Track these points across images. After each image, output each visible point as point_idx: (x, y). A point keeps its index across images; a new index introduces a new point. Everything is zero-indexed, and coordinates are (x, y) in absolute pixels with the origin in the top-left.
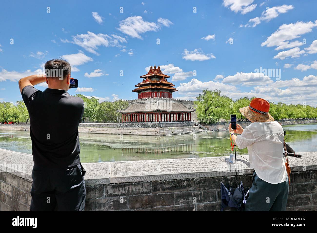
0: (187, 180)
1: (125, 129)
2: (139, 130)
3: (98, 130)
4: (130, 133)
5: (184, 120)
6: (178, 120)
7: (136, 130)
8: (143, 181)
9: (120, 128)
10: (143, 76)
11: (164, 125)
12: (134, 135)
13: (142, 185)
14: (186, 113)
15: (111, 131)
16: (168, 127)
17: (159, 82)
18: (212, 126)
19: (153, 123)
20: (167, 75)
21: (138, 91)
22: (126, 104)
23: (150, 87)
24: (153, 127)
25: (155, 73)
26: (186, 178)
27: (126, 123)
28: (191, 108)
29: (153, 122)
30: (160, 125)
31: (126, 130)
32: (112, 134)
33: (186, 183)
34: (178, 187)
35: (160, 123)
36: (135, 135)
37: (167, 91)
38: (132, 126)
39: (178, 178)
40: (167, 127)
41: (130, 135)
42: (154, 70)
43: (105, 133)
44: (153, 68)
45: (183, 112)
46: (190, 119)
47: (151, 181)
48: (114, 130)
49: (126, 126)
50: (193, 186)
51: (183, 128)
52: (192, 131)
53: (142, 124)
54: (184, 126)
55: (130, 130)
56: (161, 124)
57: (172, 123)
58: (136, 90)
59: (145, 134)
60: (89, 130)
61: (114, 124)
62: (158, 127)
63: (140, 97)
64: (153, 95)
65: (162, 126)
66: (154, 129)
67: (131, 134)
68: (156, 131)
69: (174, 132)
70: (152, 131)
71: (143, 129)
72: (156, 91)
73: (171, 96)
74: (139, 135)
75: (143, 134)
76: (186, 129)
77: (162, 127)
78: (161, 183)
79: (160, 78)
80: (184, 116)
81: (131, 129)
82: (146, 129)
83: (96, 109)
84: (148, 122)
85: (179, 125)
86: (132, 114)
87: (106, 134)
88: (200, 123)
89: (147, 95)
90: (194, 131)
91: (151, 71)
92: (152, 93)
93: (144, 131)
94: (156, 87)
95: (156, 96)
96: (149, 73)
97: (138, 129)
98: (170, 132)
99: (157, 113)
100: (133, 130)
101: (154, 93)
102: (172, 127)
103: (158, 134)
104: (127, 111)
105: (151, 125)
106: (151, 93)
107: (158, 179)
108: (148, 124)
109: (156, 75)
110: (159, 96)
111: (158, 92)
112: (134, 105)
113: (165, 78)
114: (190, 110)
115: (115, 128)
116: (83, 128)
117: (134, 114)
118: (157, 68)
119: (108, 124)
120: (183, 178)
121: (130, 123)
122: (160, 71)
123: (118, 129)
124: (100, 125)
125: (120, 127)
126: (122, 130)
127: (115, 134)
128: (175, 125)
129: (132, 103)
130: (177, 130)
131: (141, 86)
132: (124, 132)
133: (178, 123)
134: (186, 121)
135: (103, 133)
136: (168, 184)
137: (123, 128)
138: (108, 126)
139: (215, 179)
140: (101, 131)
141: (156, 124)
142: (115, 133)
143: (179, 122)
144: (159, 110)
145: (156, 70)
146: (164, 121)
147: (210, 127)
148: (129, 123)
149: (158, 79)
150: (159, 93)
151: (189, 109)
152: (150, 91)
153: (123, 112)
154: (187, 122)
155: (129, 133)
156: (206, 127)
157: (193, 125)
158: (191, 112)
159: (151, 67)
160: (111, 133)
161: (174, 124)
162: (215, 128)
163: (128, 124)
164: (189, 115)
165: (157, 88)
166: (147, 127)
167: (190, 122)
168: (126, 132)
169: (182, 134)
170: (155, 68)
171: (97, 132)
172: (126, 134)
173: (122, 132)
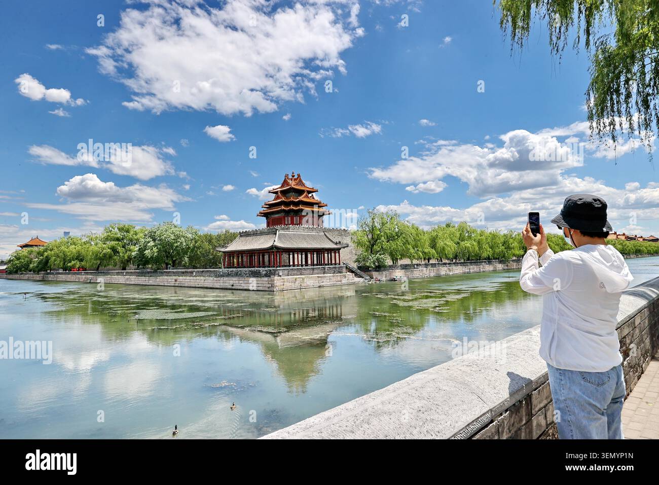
1: (226, 279)
2: (246, 282)
3: (188, 281)
4: (233, 286)
5: (326, 262)
6: (315, 262)
7: (241, 282)
9: (219, 279)
10: (274, 189)
11: (286, 272)
12: (237, 290)
14: (329, 251)
15: (207, 284)
17: (298, 200)
18: (381, 273)
19: (266, 269)
20: (313, 189)
21: (265, 215)
22: (230, 237)
23: (283, 207)
24: (266, 275)
25: (293, 184)
27: (228, 269)
28: (340, 242)
30: (277, 272)
31: (228, 282)
32: (207, 288)
35: (278, 268)
36: (240, 290)
38: (237, 275)
40: (290, 275)
41: (232, 289)
42: (291, 179)
43: (197, 286)
44: (290, 177)
45: (323, 249)
46: (338, 261)
48: (210, 281)
49: (228, 275)
51: (321, 277)
52: (341, 281)
53: (250, 271)
54: (324, 273)
55: (231, 282)
56: (280, 270)
57: (301, 269)
58: (263, 213)
60: (176, 281)
61: (211, 271)
62: (273, 276)
63: (268, 225)
64: (288, 220)
65: (281, 273)
66: (266, 279)
67: (234, 287)
68: (270, 283)
69: (305, 284)
70: (264, 282)
72: (292, 214)
76: (328, 279)
77: (280, 276)
79: (300, 192)
80: (326, 255)
81: (234, 279)
82: (256, 279)
85: (316, 271)
86: (238, 254)
87: (198, 288)
88: (359, 268)
89: (279, 222)
90: (344, 281)
91: (285, 183)
92: (286, 218)
93: (253, 283)
94: (292, 207)
95: (292, 223)
96: (283, 186)
97: (243, 279)
98: (296, 285)
99: (273, 252)
100: (237, 282)
101: (290, 218)
102: (301, 275)
103: (273, 289)
104: (233, 247)
105: (263, 273)
106: (284, 217)
108: (259, 270)
109: (293, 188)
110: (298, 223)
111: (296, 216)
112: (244, 239)
113: (309, 192)
114: (338, 246)
115: (212, 278)
117: (242, 254)
118: (296, 177)
119: (203, 271)
121: (234, 269)
122: (301, 181)
123: (215, 279)
124: (192, 272)
125: (219, 277)
126: (221, 281)
127: (211, 288)
128: (308, 271)
129: (241, 236)
130: (310, 281)
131: (271, 206)
132: (225, 284)
133: (313, 269)
134: (328, 265)
135: (194, 286)
137: (222, 278)
138: (203, 274)
140: (191, 283)
141: (270, 271)
142: (211, 286)
143: (316, 267)
145: (295, 179)
147: (375, 274)
148: (232, 269)
149: (297, 195)
150: (298, 218)
151: (336, 244)
152: (282, 214)
153: (223, 250)
154: (332, 266)
155: (230, 287)
156: (369, 273)
157: (343, 270)
158: (339, 249)
159: (287, 176)
160: (206, 286)
161: (305, 269)
162: (386, 276)
163: (231, 271)
164: (337, 254)
165: (293, 209)
166: (258, 276)
167: (338, 266)
168: (227, 284)
169: (320, 287)
170: (293, 176)
171: (186, 285)
172: (226, 287)
173: (222, 284)
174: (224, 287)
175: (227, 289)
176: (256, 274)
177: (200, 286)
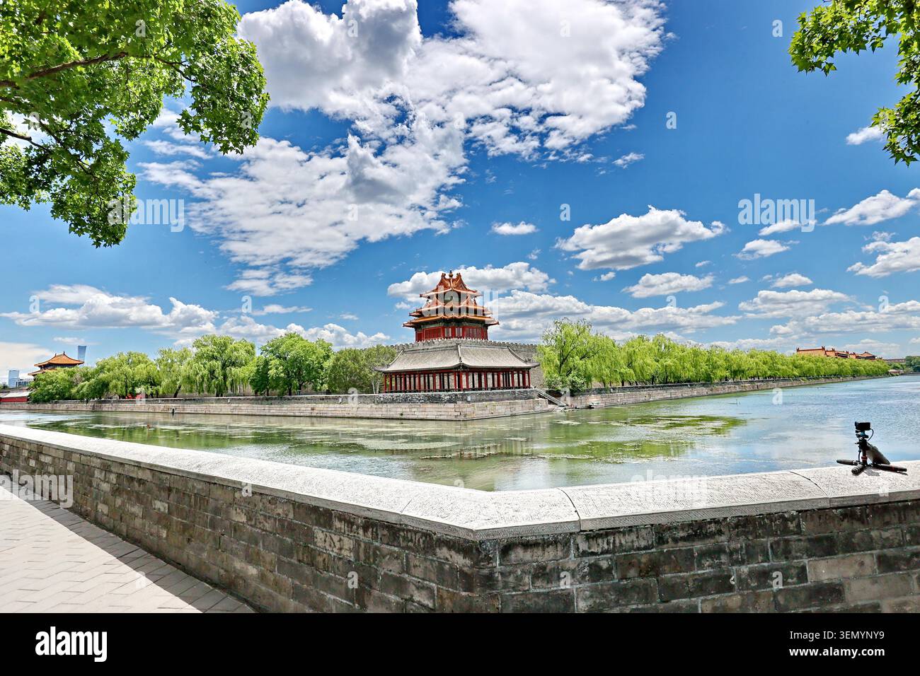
0: (715, 521)
1: (390, 406)
2: (421, 409)
3: (333, 409)
4: (402, 415)
5: (516, 385)
6: (502, 385)
7: (414, 410)
8: (639, 524)
9: (380, 406)
10: (426, 293)
11: (474, 397)
12: (409, 419)
13: (637, 533)
14: (518, 370)
15: (361, 413)
16: (483, 401)
17: (459, 307)
18: (577, 398)
19: (450, 393)
20: (476, 292)
21: (416, 326)
22: (391, 354)
23: (442, 316)
24: (450, 401)
25: (452, 286)
26: (713, 517)
27: (391, 394)
28: (529, 360)
29: (449, 390)
30: (465, 398)
31: (394, 410)
32: (362, 418)
33: (713, 528)
34: (700, 535)
35: (466, 392)
36: (412, 419)
37: (476, 325)
38: (405, 400)
39: (699, 517)
40: (480, 401)
41: (402, 419)
42: (449, 280)
43: (347, 415)
44: (447, 277)
45: (512, 368)
46: (527, 384)
47: (652, 525)
48: (367, 409)
49: (393, 401)
50: (727, 532)
51: (513, 403)
52: (534, 408)
53: (426, 396)
54: (515, 398)
55: (399, 410)
56: (468, 394)
57: (489, 393)
58: (411, 323)
59: (433, 417)
60: (313, 409)
62: (461, 402)
63: (419, 338)
64: (448, 333)
65: (469, 399)
66: (452, 405)
67: (403, 417)
68: (458, 410)
69: (497, 413)
70: (449, 410)
71: (429, 406)
72: (453, 324)
73: (484, 335)
74: (422, 420)
75: (429, 417)
76: (520, 406)
77: (469, 402)
78: (669, 529)
80: (516, 376)
81: (403, 406)
82: (436, 405)
83: (328, 364)
84: (440, 391)
85: (506, 396)
87: (349, 418)
88: (549, 392)
89: (435, 334)
90: (538, 408)
91: (442, 283)
92: (446, 329)
93: (431, 410)
94: (453, 316)
95: (454, 335)
96: (438, 288)
97: (418, 406)
98: (486, 413)
99: (459, 372)
100: (408, 410)
101: (450, 329)
102: (491, 400)
103: (462, 418)
104: (393, 368)
105: (446, 398)
106: (443, 328)
107: (663, 521)
108: (439, 395)
110: (461, 335)
111: (459, 327)
112: (408, 355)
114: (529, 365)
115: (369, 406)
116: (300, 405)
117: (410, 375)
118: (455, 277)
120: (708, 517)
121: (401, 394)
122: (461, 282)
123: (374, 406)
124: (336, 398)
125: (378, 403)
126: (384, 409)
127: (368, 418)
129: (403, 352)
130: (501, 408)
131: (422, 314)
132: (389, 413)
133: (503, 393)
134: (519, 388)
135: (341, 415)
136: (683, 529)
137: (385, 405)
139: (763, 519)
140: (337, 412)
141: (456, 395)
142: (368, 416)
143: (505, 391)
144: (464, 367)
145: (453, 280)
146: (474, 389)
147: (571, 400)
148: (398, 394)
150: (461, 329)
151: (526, 362)
152: (441, 324)
153: (384, 369)
154: (522, 390)
155: (399, 416)
156: (562, 399)
157: (535, 395)
158: (529, 368)
159: (443, 276)
160: (359, 415)
161: (494, 394)
162: (581, 402)
163: (396, 397)
164: (527, 377)
165: (455, 318)
166: (437, 403)
167: (528, 390)
168: (392, 413)
169: (512, 416)
170: (451, 276)
171: (330, 415)
172: (391, 417)
173: (384, 413)
174: (388, 416)
175: (393, 419)
176: (437, 400)
177: (351, 415)
